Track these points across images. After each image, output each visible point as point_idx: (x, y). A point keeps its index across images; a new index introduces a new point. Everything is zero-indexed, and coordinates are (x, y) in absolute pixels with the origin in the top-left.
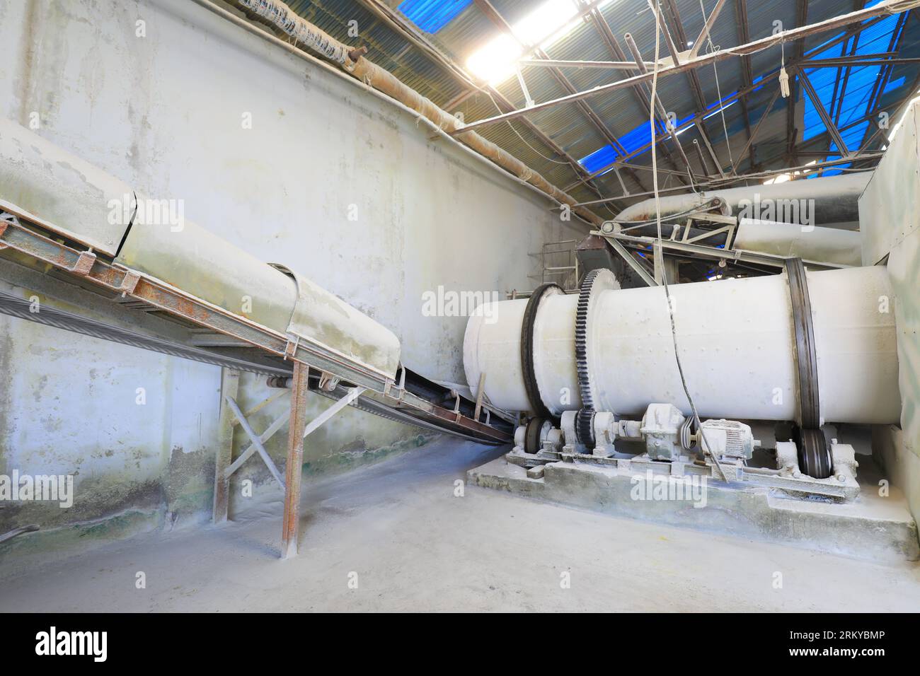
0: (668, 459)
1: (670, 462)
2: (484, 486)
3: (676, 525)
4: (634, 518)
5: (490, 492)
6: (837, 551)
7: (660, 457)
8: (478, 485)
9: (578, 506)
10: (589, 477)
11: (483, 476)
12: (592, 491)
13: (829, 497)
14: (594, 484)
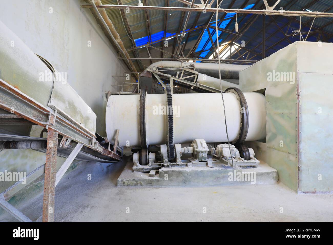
0: (205, 160)
1: (207, 161)
2: (128, 185)
3: (213, 186)
4: (198, 186)
5: (132, 187)
6: (260, 183)
7: (203, 160)
8: (124, 185)
9: (175, 186)
10: (180, 173)
11: (127, 180)
12: (181, 178)
13: (252, 166)
14: (182, 175)
